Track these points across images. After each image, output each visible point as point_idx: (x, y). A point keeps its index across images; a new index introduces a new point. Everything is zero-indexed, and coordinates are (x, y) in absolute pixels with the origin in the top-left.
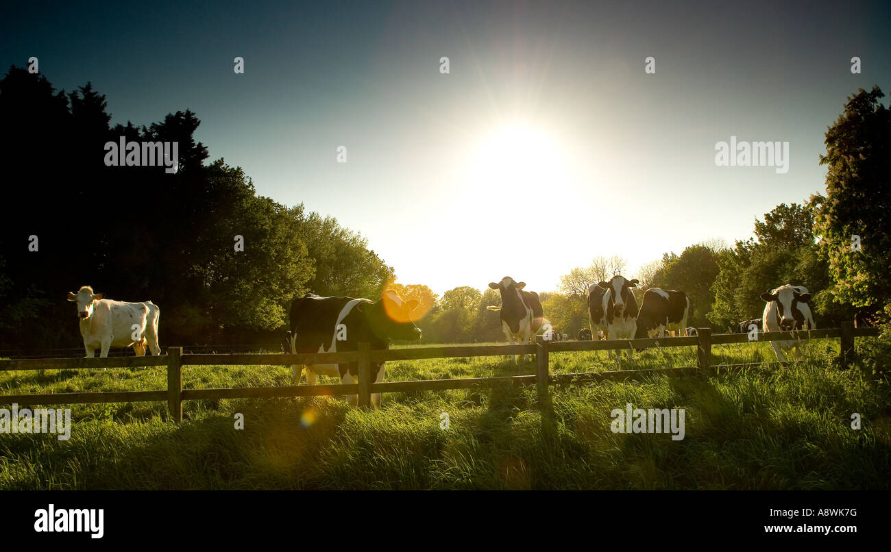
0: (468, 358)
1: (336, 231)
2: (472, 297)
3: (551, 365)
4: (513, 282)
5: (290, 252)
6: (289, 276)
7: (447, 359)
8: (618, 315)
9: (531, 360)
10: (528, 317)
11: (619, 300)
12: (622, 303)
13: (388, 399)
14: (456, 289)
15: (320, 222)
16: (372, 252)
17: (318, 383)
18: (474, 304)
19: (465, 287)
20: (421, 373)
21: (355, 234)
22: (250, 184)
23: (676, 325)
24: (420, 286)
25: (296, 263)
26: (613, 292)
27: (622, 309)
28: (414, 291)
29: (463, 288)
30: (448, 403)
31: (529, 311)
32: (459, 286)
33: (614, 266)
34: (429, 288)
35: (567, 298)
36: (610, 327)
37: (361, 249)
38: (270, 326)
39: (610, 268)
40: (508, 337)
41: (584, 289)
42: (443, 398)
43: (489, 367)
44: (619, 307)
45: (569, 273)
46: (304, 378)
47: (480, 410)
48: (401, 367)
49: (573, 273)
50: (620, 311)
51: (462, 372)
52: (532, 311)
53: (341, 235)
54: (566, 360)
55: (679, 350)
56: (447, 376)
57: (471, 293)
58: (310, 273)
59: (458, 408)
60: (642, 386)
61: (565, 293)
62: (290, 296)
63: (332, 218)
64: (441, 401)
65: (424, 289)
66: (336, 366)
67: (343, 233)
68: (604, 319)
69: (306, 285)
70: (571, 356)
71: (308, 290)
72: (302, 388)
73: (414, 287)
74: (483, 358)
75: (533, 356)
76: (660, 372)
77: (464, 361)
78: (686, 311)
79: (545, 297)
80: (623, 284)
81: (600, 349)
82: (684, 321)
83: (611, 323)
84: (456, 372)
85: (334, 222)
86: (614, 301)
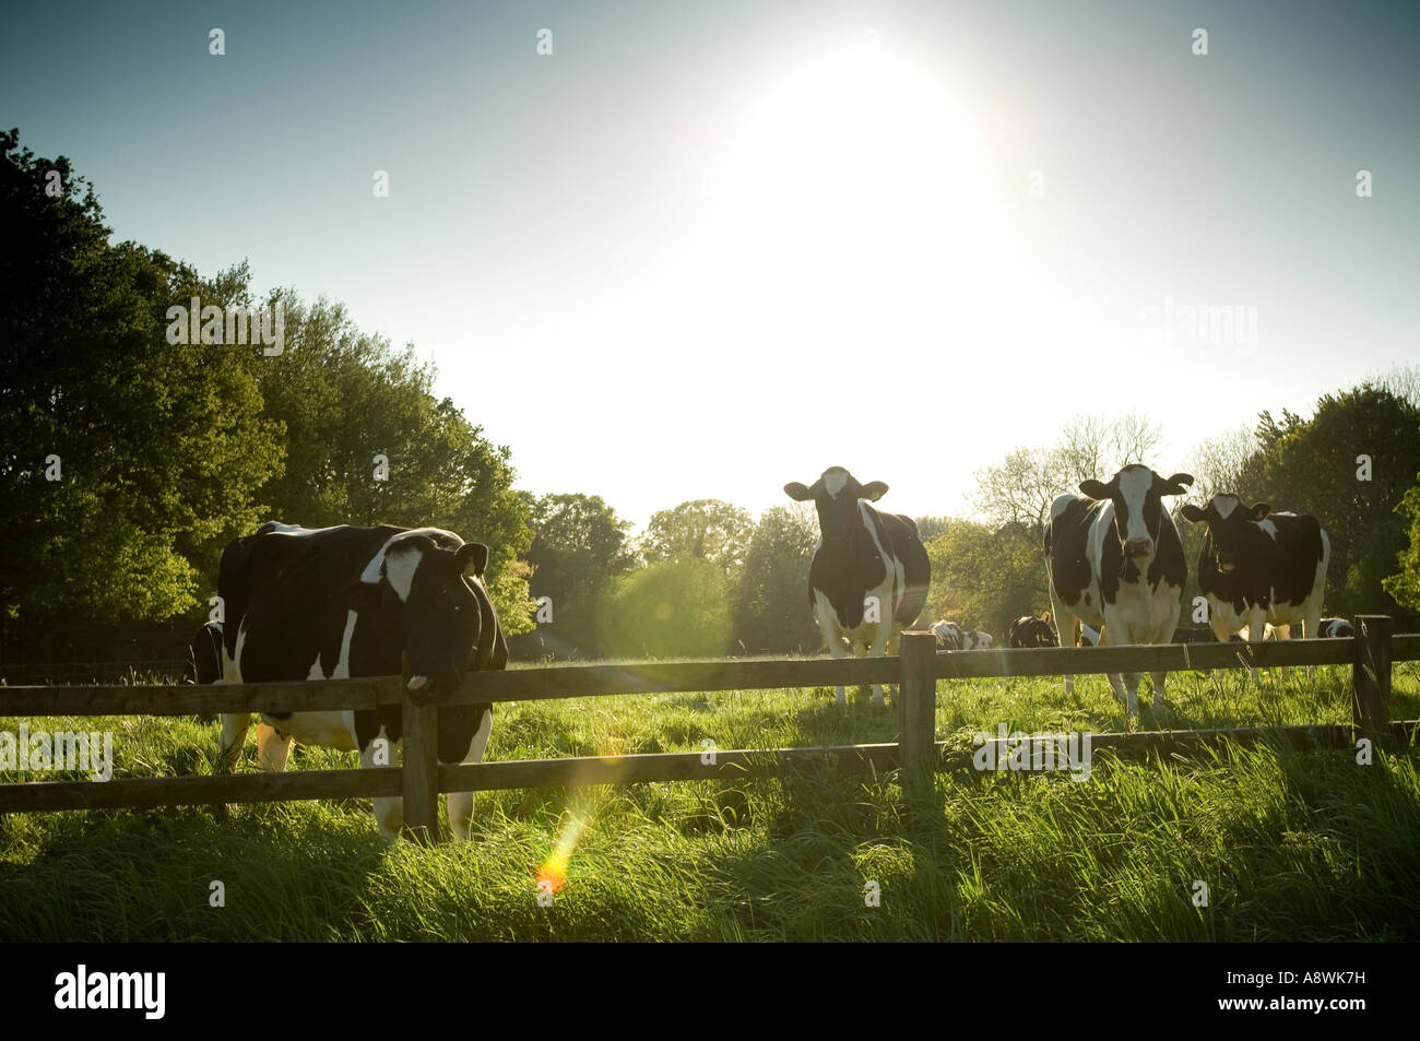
0: (711, 696)
1: (344, 341)
2: (729, 527)
3: (942, 717)
4: (851, 481)
5: (213, 402)
6: (211, 467)
7: (656, 699)
8: (1132, 576)
9: (887, 701)
10: (888, 582)
11: (1137, 529)
12: (1147, 536)
13: (488, 809)
14: (684, 506)
15: (300, 314)
16: (447, 404)
17: (290, 766)
18: (733, 547)
19: (710, 502)
20: (579, 736)
21: (396, 349)
22: (90, 202)
23: (1295, 609)
24: (581, 497)
25: (231, 432)
26: (1121, 509)
27: (1145, 554)
28: (566, 512)
29: (703, 503)
30: (657, 821)
31: (894, 567)
32: (692, 499)
33: (1123, 445)
34: (608, 503)
35: (992, 533)
36: (1109, 611)
37: (414, 394)
38: (155, 610)
39: (1113, 448)
40: (829, 637)
41: (1037, 507)
42: (643, 806)
43: (771, 720)
44: (1138, 549)
45: (1001, 464)
46: (252, 752)
47: (745, 839)
48: (525, 719)
49: (1009, 460)
50: (1136, 561)
51: (695, 735)
52: (900, 568)
53: (358, 353)
54: (984, 704)
55: (1300, 675)
56: (653, 746)
57: (724, 517)
58: (270, 459)
59: (684, 833)
60: (1196, 773)
61: (986, 518)
62: (215, 526)
63: (332, 303)
64: (637, 814)
65: (594, 504)
66: (348, 717)
67: (363, 347)
68: (1094, 590)
69: (259, 496)
70: (1001, 691)
71: (264, 509)
72: (244, 779)
73: (567, 500)
74: (754, 695)
75: (893, 691)
76: (1246, 739)
77: (700, 705)
78: (1322, 569)
79: (933, 528)
80: (1149, 486)
81: (1079, 672)
82: (1317, 597)
83: (1112, 600)
84: (677, 736)
85: (338, 315)
86: (1124, 534)
